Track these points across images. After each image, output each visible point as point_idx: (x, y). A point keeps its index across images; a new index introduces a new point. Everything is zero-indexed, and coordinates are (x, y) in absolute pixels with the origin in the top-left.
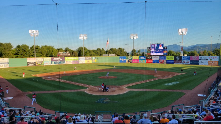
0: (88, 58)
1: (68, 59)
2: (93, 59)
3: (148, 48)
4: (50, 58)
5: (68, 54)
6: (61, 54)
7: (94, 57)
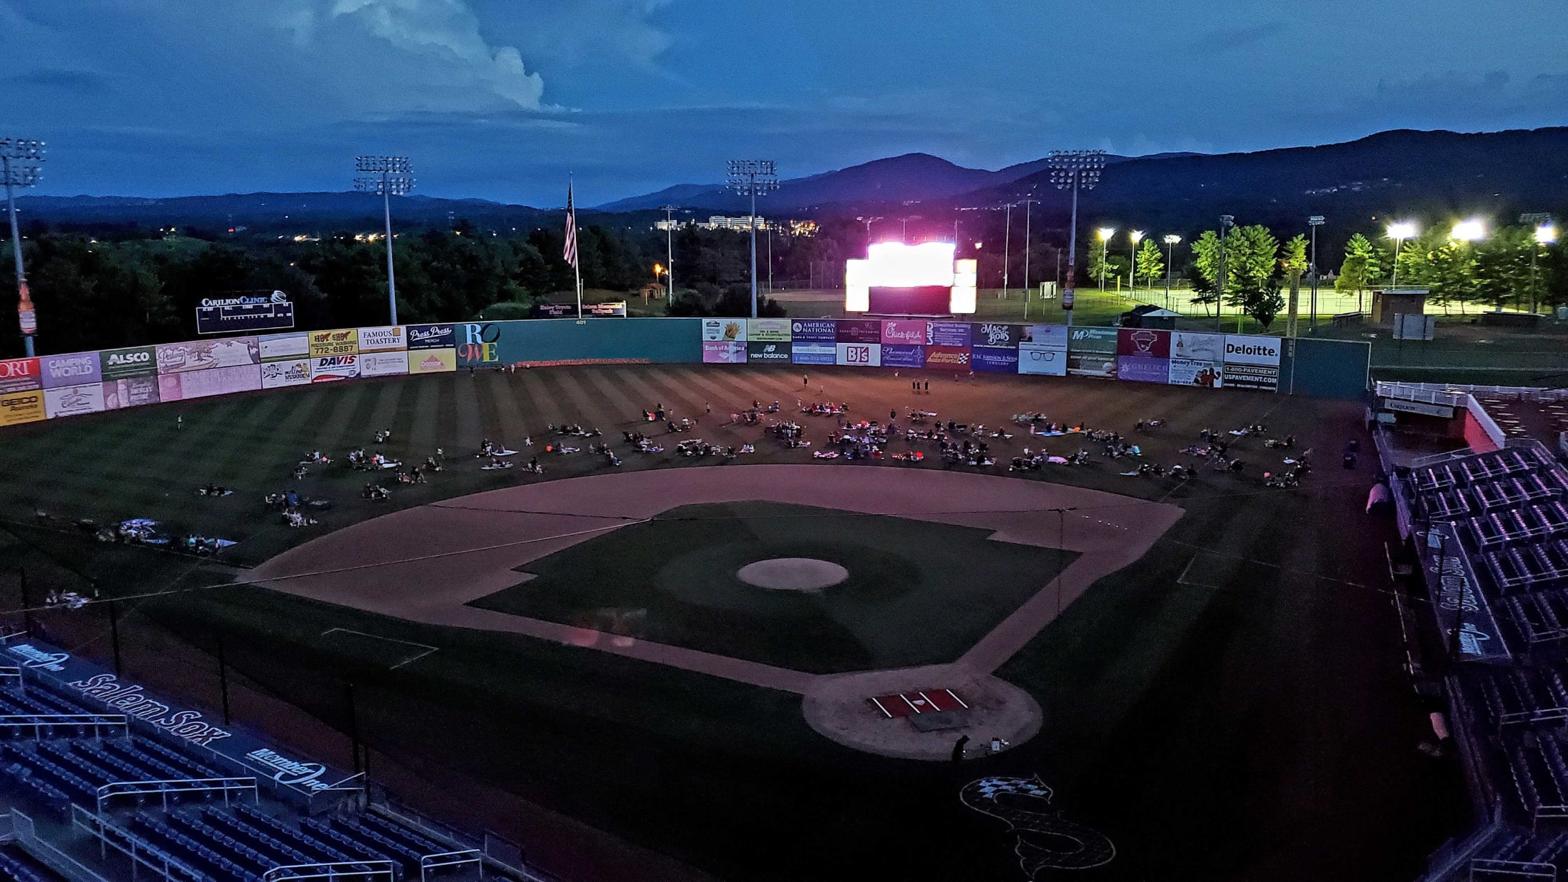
2: (469, 341)
6: (225, 313)
7: (473, 329)
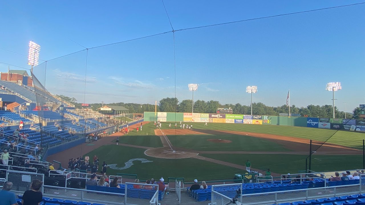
0: (256, 117)
1: (230, 117)
2: (265, 119)
3: (360, 105)
4: (208, 115)
5: (230, 110)
6: (221, 110)
7: (266, 117)
